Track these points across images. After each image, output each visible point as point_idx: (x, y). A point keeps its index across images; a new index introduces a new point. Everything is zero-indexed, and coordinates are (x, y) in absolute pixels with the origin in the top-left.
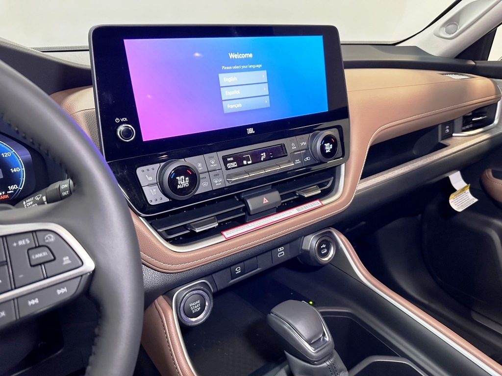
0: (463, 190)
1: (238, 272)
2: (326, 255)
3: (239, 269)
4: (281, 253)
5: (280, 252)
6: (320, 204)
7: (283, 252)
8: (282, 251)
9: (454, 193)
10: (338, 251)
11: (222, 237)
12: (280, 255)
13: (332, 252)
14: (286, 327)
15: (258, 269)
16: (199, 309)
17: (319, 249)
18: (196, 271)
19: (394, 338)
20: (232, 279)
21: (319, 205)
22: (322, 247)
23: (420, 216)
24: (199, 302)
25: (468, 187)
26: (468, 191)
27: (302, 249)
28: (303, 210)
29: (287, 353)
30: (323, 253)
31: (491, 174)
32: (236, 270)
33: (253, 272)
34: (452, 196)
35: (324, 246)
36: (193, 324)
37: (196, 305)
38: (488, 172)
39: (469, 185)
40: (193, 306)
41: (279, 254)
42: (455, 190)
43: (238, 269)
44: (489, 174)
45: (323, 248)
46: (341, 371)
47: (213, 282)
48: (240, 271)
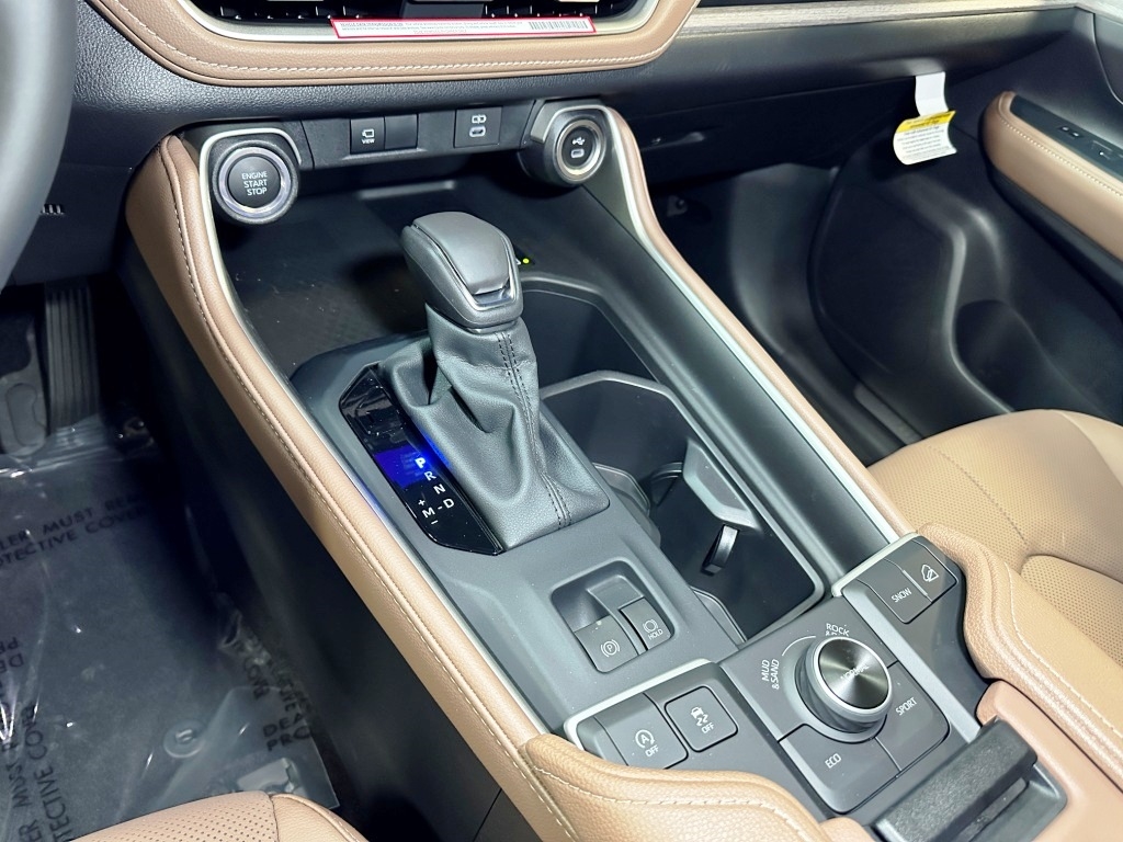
0: (935, 119)
1: (367, 141)
2: (580, 163)
3: (370, 133)
4: (479, 128)
5: (477, 125)
6: (590, 29)
7: (483, 128)
8: (481, 124)
9: (912, 121)
10: (609, 161)
11: (330, 30)
12: (474, 133)
13: (595, 160)
14: (435, 254)
15: (419, 150)
16: (263, 190)
17: (568, 146)
18: (260, 96)
19: (660, 352)
20: (352, 153)
21: (585, 30)
22: (574, 142)
23: (835, 170)
24: (264, 174)
25: (949, 118)
26: (944, 126)
27: (530, 136)
28: (545, 30)
29: (428, 308)
30: (573, 156)
31: (1009, 102)
32: (364, 134)
33: (403, 152)
34: (905, 125)
35: (580, 141)
36: (245, 220)
37: (257, 180)
38: (1006, 97)
39: (953, 113)
40: (249, 179)
41: (473, 129)
42: (916, 114)
43: (368, 133)
44: (1006, 102)
45: (577, 146)
46: (524, 358)
47: (305, 144)
48: (372, 141)
